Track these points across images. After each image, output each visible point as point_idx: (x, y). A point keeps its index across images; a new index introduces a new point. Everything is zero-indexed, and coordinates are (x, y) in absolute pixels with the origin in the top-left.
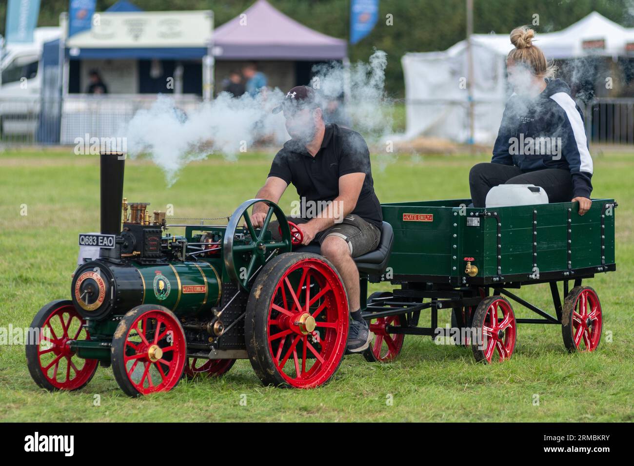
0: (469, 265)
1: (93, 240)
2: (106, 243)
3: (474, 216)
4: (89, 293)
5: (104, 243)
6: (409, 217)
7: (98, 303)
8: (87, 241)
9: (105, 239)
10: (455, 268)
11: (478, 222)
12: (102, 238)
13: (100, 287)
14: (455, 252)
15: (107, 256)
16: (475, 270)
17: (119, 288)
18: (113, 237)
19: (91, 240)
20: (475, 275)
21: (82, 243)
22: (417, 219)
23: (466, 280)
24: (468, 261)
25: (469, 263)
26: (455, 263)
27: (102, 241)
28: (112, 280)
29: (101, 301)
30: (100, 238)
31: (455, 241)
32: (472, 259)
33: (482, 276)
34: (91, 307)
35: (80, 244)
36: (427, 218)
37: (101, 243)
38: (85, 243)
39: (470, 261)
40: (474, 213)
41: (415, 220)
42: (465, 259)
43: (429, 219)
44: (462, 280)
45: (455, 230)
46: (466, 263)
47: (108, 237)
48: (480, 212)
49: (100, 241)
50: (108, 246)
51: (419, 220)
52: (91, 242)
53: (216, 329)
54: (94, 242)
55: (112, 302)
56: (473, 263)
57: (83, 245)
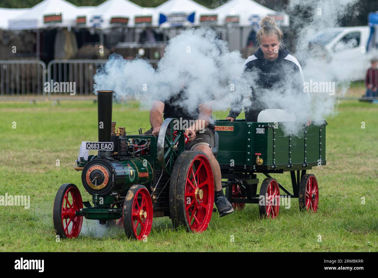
0: (258, 158)
1: (97, 146)
2: (107, 147)
3: (261, 127)
4: (97, 179)
5: (105, 147)
6: (218, 128)
7: (104, 185)
8: (92, 147)
9: (106, 145)
10: (249, 160)
11: (264, 131)
12: (104, 144)
13: (105, 175)
14: (249, 150)
15: (103, 155)
16: (262, 161)
17: (117, 175)
18: (112, 144)
19: (95, 146)
20: (261, 164)
21: (88, 148)
22: (223, 129)
23: (255, 167)
24: (258, 155)
25: (259, 156)
26: (249, 156)
27: (103, 146)
28: (113, 170)
29: (106, 184)
30: (102, 144)
31: (249, 143)
32: (260, 154)
33: (266, 165)
34: (99, 187)
35: (87, 148)
36: (230, 128)
37: (103, 147)
38: (91, 148)
39: (259, 155)
40: (261, 126)
41: (222, 130)
42: (256, 154)
43: (231, 130)
44: (253, 167)
45: (249, 136)
46: (256, 157)
47: (108, 144)
48: (265, 125)
49: (102, 146)
50: (108, 149)
51: (224, 130)
52: (95, 147)
53: (154, 199)
54: (98, 147)
55: (113, 184)
56: (260, 157)
57: (90, 149)
